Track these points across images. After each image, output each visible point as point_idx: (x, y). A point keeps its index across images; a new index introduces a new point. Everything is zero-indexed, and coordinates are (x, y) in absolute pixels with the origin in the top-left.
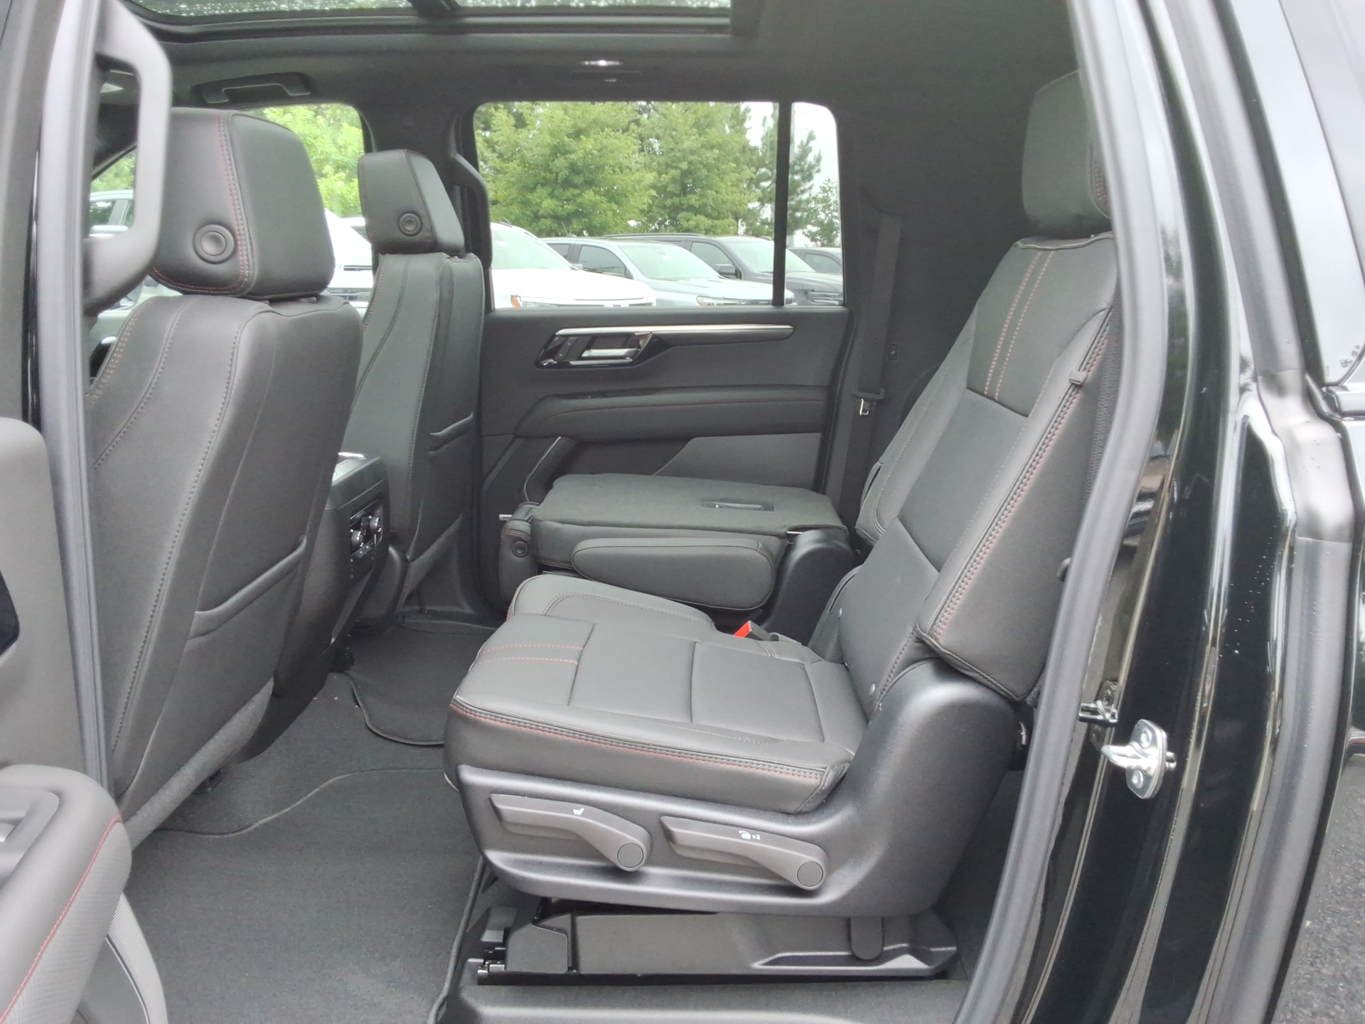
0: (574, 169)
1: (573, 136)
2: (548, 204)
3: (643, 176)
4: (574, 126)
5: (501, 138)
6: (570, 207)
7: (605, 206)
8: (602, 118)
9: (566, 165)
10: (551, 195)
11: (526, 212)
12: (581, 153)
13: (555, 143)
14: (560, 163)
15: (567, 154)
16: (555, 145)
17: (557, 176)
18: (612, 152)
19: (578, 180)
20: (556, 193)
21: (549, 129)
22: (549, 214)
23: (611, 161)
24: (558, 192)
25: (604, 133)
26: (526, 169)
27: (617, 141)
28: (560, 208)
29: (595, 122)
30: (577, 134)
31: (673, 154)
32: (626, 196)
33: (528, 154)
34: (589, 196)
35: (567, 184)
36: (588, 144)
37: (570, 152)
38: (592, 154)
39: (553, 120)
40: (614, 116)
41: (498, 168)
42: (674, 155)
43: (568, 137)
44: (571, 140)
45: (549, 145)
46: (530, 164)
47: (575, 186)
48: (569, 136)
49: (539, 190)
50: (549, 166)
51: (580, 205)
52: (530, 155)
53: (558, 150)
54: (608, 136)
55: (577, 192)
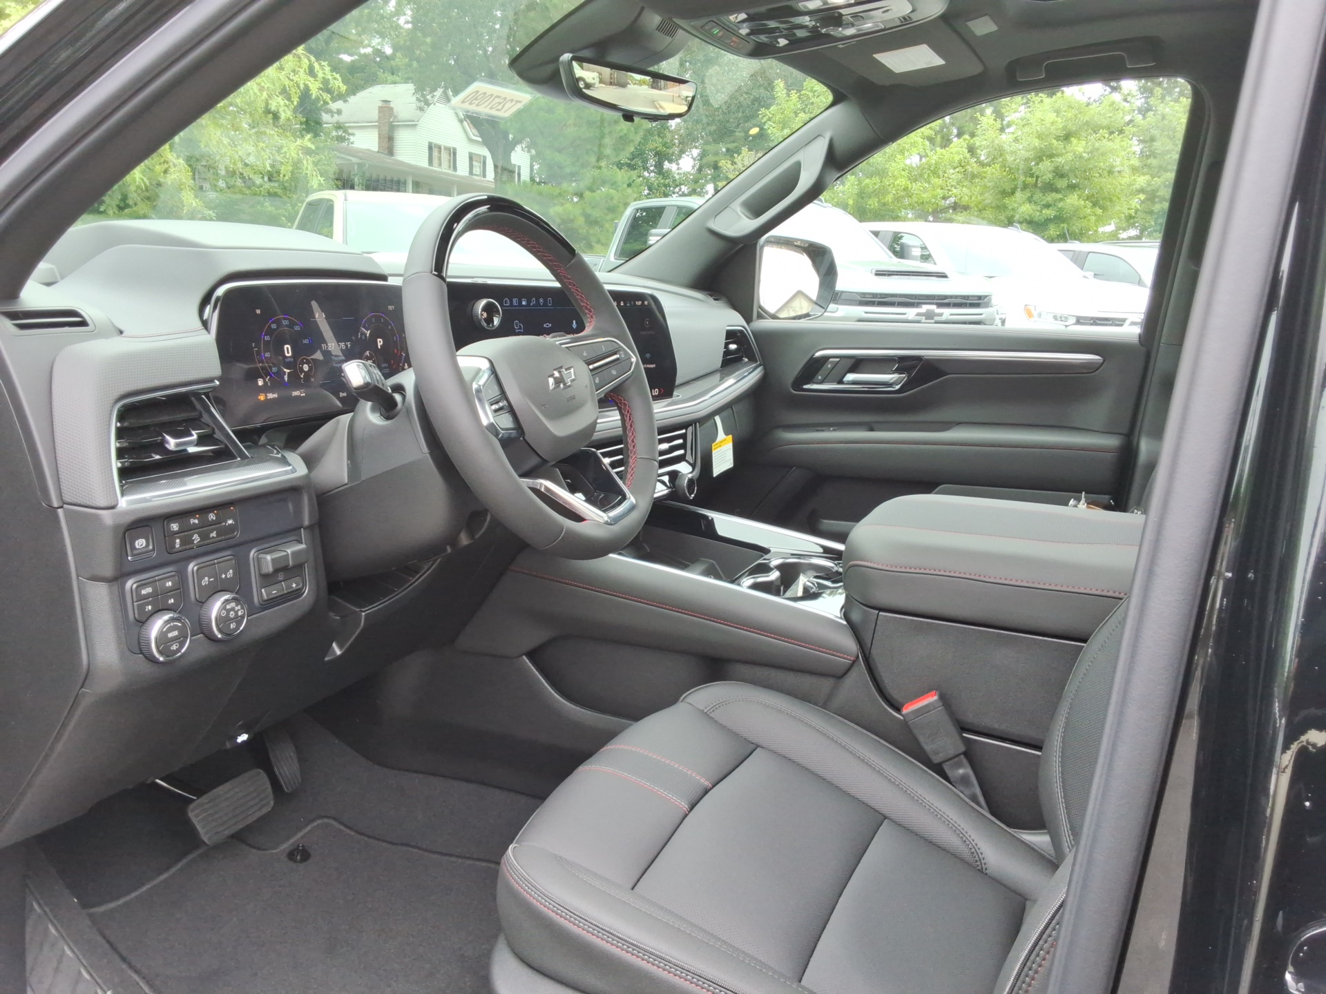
0: (1059, 173)
1: (1061, 138)
2: (1026, 209)
3: (1134, 180)
4: (1065, 128)
5: (984, 143)
6: (1050, 213)
7: (1089, 210)
8: (1096, 119)
9: (1051, 168)
10: (1030, 200)
11: (999, 217)
12: (1070, 156)
13: (1043, 146)
14: (1046, 167)
15: (1053, 157)
16: (1041, 148)
17: (1037, 181)
18: (1103, 154)
19: (1062, 183)
20: (1036, 197)
21: (1037, 132)
22: (1026, 219)
23: (1102, 164)
24: (1038, 196)
25: (1098, 135)
26: (1004, 174)
27: (1110, 144)
28: (1038, 213)
29: (1087, 123)
30: (1067, 137)
31: (1169, 156)
32: (1111, 200)
33: (1010, 158)
34: (1073, 200)
35: (1050, 187)
36: (1079, 146)
37: (1058, 155)
38: (1081, 157)
39: (1043, 122)
40: (1110, 117)
41: (975, 173)
42: (1171, 158)
43: (1057, 141)
44: (1060, 142)
45: (1035, 148)
46: (1011, 169)
47: (1057, 191)
48: (1058, 138)
49: (1018, 194)
50: (1031, 170)
51: (1061, 210)
52: (1012, 159)
53: (1042, 155)
54: (1102, 138)
55: (1060, 196)
